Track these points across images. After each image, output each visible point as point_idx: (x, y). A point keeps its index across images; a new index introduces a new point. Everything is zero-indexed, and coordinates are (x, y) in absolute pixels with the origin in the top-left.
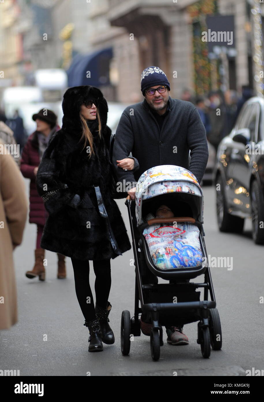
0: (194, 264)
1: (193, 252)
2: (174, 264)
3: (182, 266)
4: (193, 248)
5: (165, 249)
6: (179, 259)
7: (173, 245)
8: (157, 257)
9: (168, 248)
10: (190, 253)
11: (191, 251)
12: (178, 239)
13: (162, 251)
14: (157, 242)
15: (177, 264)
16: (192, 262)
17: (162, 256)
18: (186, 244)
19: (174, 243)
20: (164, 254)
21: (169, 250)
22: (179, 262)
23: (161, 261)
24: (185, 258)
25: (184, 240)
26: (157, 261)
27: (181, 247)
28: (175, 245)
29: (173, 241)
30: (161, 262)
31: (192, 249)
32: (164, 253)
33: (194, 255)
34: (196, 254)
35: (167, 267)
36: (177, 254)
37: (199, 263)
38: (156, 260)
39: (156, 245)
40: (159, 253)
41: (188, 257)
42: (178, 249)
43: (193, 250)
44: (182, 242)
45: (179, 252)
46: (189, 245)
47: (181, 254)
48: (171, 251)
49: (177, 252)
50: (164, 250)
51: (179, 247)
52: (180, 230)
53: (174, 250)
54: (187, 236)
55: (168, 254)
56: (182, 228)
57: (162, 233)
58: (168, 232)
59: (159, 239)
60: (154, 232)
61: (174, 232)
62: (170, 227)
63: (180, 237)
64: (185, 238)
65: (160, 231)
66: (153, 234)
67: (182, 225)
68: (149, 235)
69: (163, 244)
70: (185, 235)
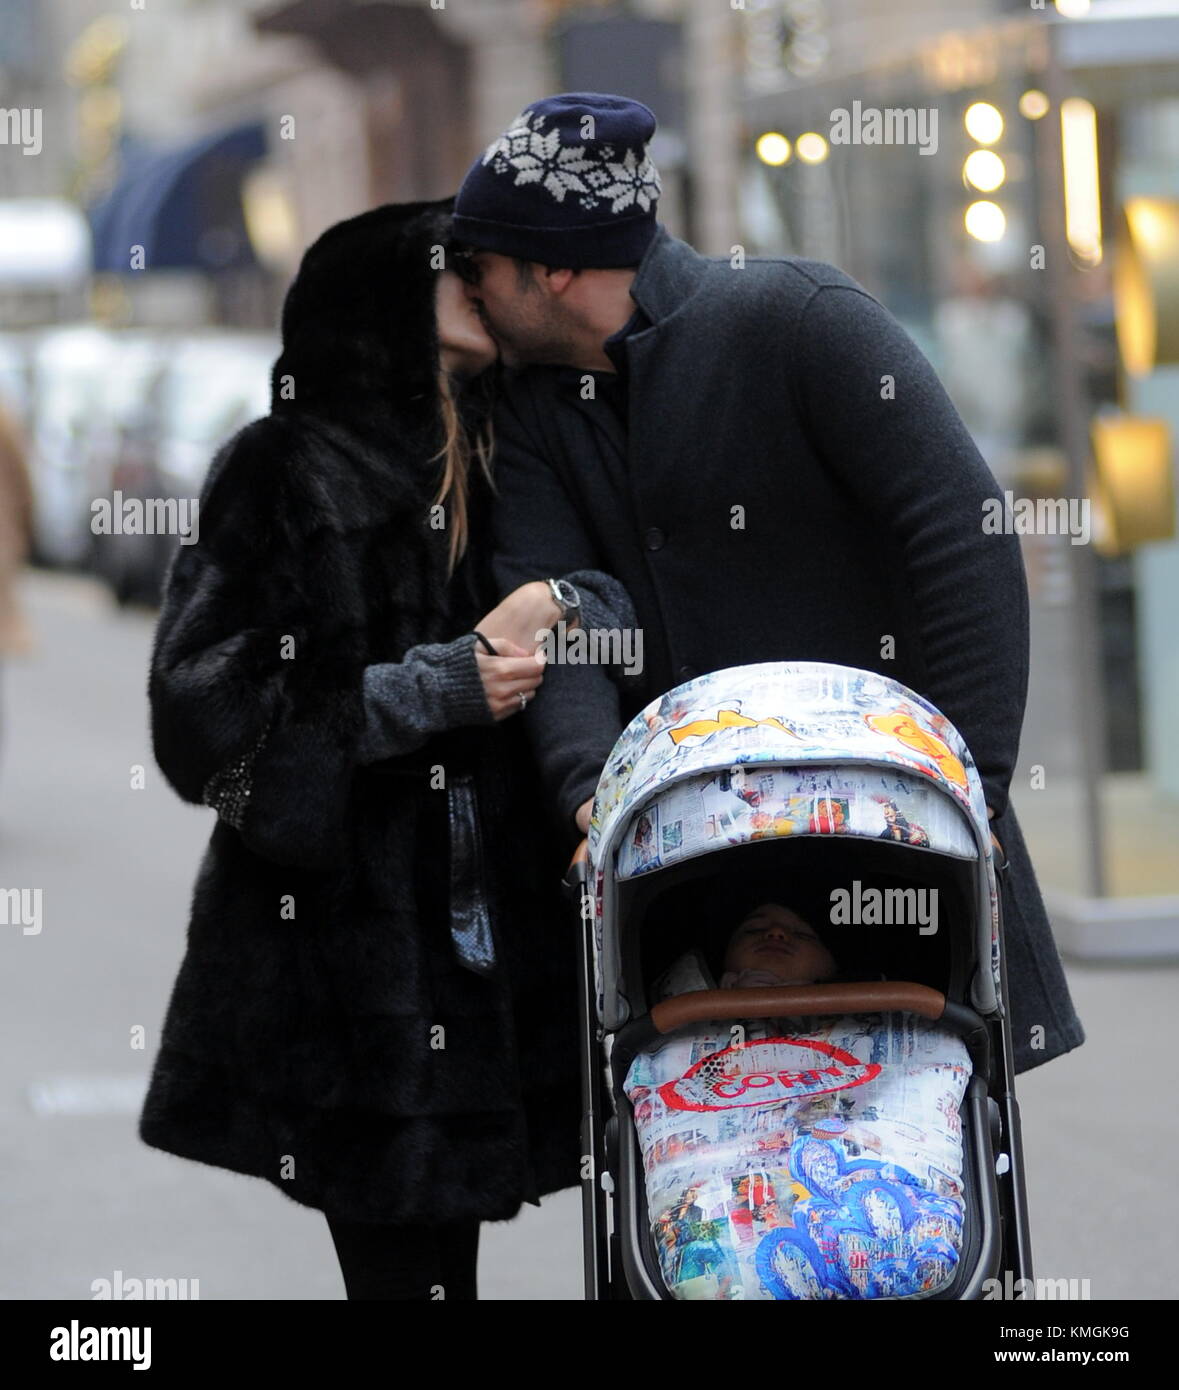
52: (851, 1061)
53: (785, 1194)
54: (879, 1104)
55: (745, 1217)
56: (862, 1047)
57: (738, 1083)
58: (774, 1075)
59: (709, 1123)
60: (688, 1075)
61: (809, 1077)
62: (794, 1042)
63: (836, 1106)
64: (870, 1115)
65: (728, 1068)
66: (679, 1089)
67: (868, 1033)
68: (655, 1098)
69: (727, 1155)
70: (873, 1096)
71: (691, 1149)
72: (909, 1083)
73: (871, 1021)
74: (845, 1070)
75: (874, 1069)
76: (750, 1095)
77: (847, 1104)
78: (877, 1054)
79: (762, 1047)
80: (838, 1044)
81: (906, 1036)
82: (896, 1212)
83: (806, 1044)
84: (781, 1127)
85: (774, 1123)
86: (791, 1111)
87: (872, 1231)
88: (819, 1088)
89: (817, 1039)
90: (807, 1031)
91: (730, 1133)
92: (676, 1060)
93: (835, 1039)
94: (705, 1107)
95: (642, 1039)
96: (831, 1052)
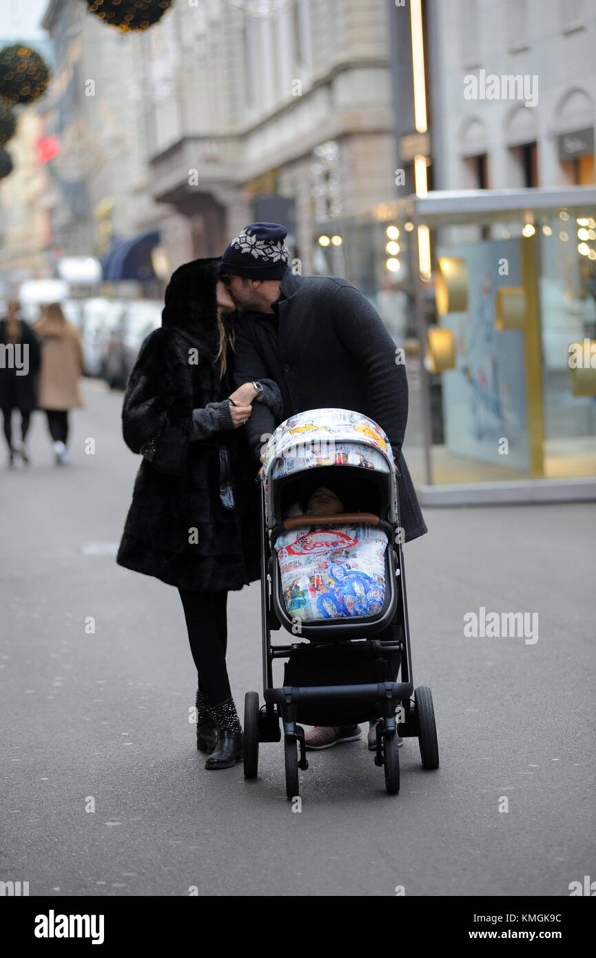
0: (365, 610)
1: (365, 585)
2: (325, 611)
3: (340, 614)
4: (367, 578)
5: (311, 579)
6: (335, 601)
7: (326, 570)
8: (293, 597)
9: (316, 577)
10: (358, 588)
11: (361, 584)
12: (338, 559)
13: (304, 584)
14: (297, 565)
15: (331, 610)
16: (361, 607)
17: (303, 594)
18: (352, 569)
19: (330, 568)
20: (306, 591)
21: (318, 581)
22: (334, 607)
23: (300, 603)
24: (349, 599)
25: (350, 561)
26: (292, 603)
27: (343, 575)
28: (331, 570)
29: (329, 563)
30: (299, 607)
31: (365, 579)
32: (308, 588)
33: (366, 593)
34: (370, 589)
35: (311, 616)
36: (333, 590)
37: (376, 607)
38: (290, 601)
39: (294, 572)
40: (297, 587)
41: (353, 597)
42: (336, 580)
43: (367, 581)
44: (347, 565)
45: (336, 586)
46: (359, 570)
47: (340, 590)
48: (321, 583)
49: (332, 586)
50: (308, 581)
51: (339, 574)
52: (349, 539)
53: (327, 582)
54: (357, 553)
55: (313, 589)
56: (352, 534)
57: (312, 546)
58: (323, 543)
59: (302, 559)
60: (295, 543)
61: (335, 544)
62: (330, 532)
63: (344, 553)
64: (354, 556)
65: (308, 541)
66: (292, 548)
67: (354, 530)
68: (284, 550)
69: (308, 569)
70: (356, 550)
71: (296, 567)
72: (368, 546)
73: (355, 526)
74: (347, 541)
75: (356, 541)
76: (316, 550)
77: (347, 553)
78: (357, 537)
79: (319, 534)
80: (344, 533)
81: (367, 531)
82: (363, 588)
83: (334, 533)
84: (325, 560)
85: (323, 559)
86: (329, 555)
87: (355, 594)
88: (338, 547)
89: (338, 531)
90: (334, 529)
91: (309, 562)
92: (291, 538)
93: (343, 531)
94: (301, 554)
95: (281, 531)
96: (342, 535)
